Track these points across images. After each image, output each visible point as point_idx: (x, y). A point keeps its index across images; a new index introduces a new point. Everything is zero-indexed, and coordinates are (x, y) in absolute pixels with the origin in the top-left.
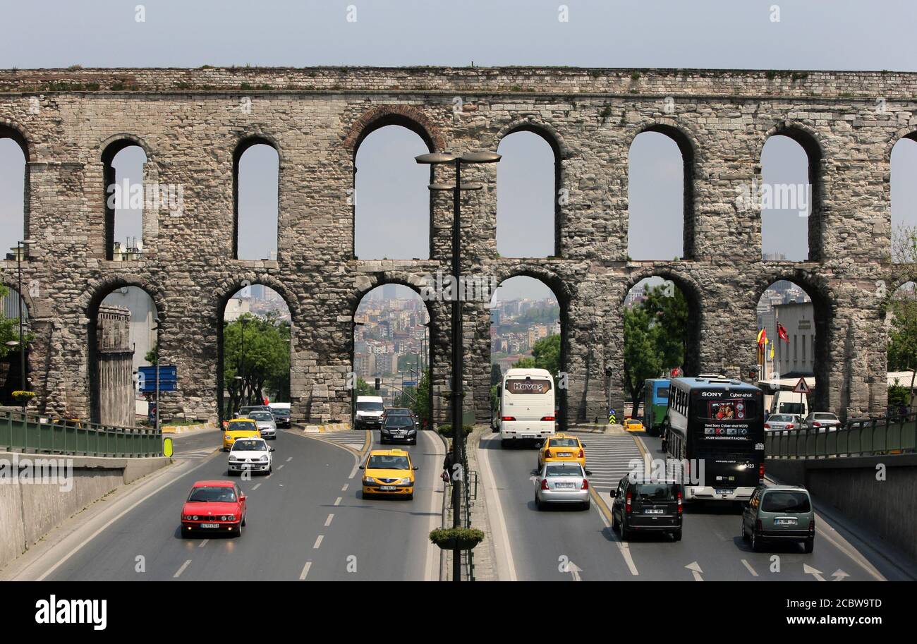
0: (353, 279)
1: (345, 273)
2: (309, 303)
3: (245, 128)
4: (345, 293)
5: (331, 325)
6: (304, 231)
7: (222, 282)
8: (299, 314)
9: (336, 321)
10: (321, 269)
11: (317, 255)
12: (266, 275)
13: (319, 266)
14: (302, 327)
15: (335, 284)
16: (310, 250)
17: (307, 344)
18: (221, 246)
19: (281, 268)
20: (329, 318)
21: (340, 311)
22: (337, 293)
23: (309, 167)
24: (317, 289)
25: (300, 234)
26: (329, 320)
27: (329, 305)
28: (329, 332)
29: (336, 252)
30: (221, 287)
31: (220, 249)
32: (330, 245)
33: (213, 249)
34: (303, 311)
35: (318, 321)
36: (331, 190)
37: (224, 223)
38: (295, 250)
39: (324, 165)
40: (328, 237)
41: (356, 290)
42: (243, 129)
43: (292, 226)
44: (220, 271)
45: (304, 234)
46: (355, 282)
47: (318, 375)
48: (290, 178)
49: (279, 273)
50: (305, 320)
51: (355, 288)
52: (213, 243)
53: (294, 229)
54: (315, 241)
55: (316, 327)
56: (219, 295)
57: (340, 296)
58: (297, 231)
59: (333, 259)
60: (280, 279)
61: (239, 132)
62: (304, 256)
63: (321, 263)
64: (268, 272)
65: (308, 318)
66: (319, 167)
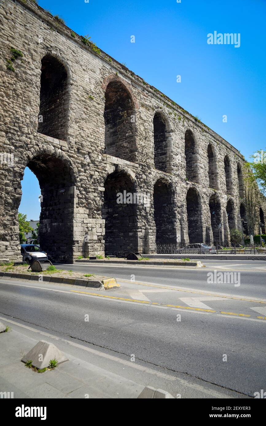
0: (105, 165)
1: (101, 161)
2: (84, 175)
3: (51, 47)
4: (102, 173)
5: (95, 192)
6: (82, 127)
7: (31, 148)
8: (79, 182)
9: (97, 190)
10: (91, 154)
11: (89, 145)
12: (60, 150)
13: (89, 153)
14: (80, 191)
15: (97, 166)
16: (85, 141)
17: (82, 203)
18: (32, 120)
19: (69, 148)
20: (94, 187)
21: (99, 183)
22: (98, 172)
23: (86, 90)
24: (88, 167)
25: (81, 129)
26: (94, 189)
27: (94, 179)
28: (94, 196)
29: (98, 147)
30: (30, 151)
31: (30, 121)
32: (95, 141)
33: (25, 120)
34: (81, 180)
35: (89, 188)
36: (96, 108)
37: (35, 103)
38: (77, 138)
39: (93, 93)
40: (94, 136)
41: (107, 172)
42: (49, 47)
43: (76, 122)
44: (30, 138)
45: (82, 129)
46: (106, 167)
47: (88, 225)
48: (76, 92)
49: (68, 151)
50: (82, 187)
51: (107, 171)
52: (26, 115)
53: (77, 124)
54: (88, 136)
55: (88, 192)
56: (28, 157)
57: (100, 174)
58: (79, 126)
59: (96, 150)
60: (69, 155)
61: (47, 47)
62: (82, 144)
63: (90, 151)
64: (61, 149)
65: (83, 185)
66: (90, 93)
